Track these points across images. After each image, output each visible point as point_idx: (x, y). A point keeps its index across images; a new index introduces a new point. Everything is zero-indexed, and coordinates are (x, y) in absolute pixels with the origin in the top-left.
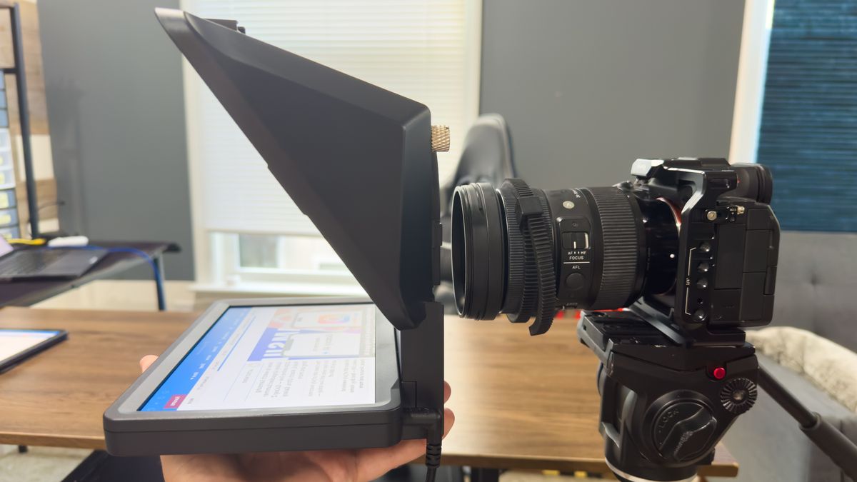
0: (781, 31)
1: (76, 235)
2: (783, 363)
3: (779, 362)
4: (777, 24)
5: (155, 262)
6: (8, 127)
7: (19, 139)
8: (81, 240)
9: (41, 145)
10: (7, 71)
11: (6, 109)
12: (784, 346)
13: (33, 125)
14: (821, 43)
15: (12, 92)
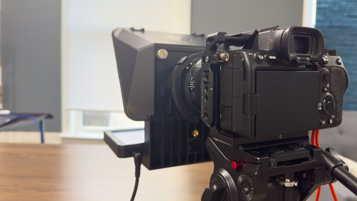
5: (41, 123)
8: (7, 112)
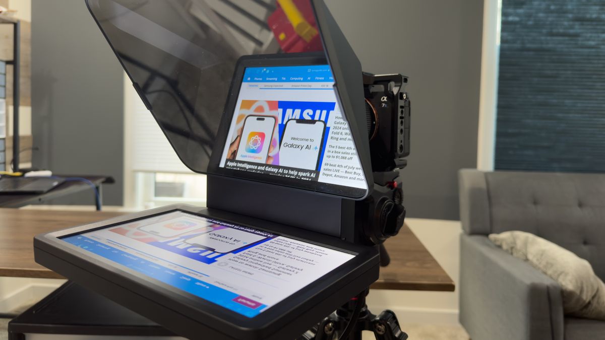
0: (506, 45)
1: (44, 170)
2: (515, 254)
3: (512, 254)
4: (503, 41)
6: (5, 98)
7: (11, 108)
8: (48, 173)
9: (25, 113)
10: (8, 63)
11: (5, 86)
12: (515, 243)
13: (21, 100)
14: (531, 53)
15: (10, 78)
